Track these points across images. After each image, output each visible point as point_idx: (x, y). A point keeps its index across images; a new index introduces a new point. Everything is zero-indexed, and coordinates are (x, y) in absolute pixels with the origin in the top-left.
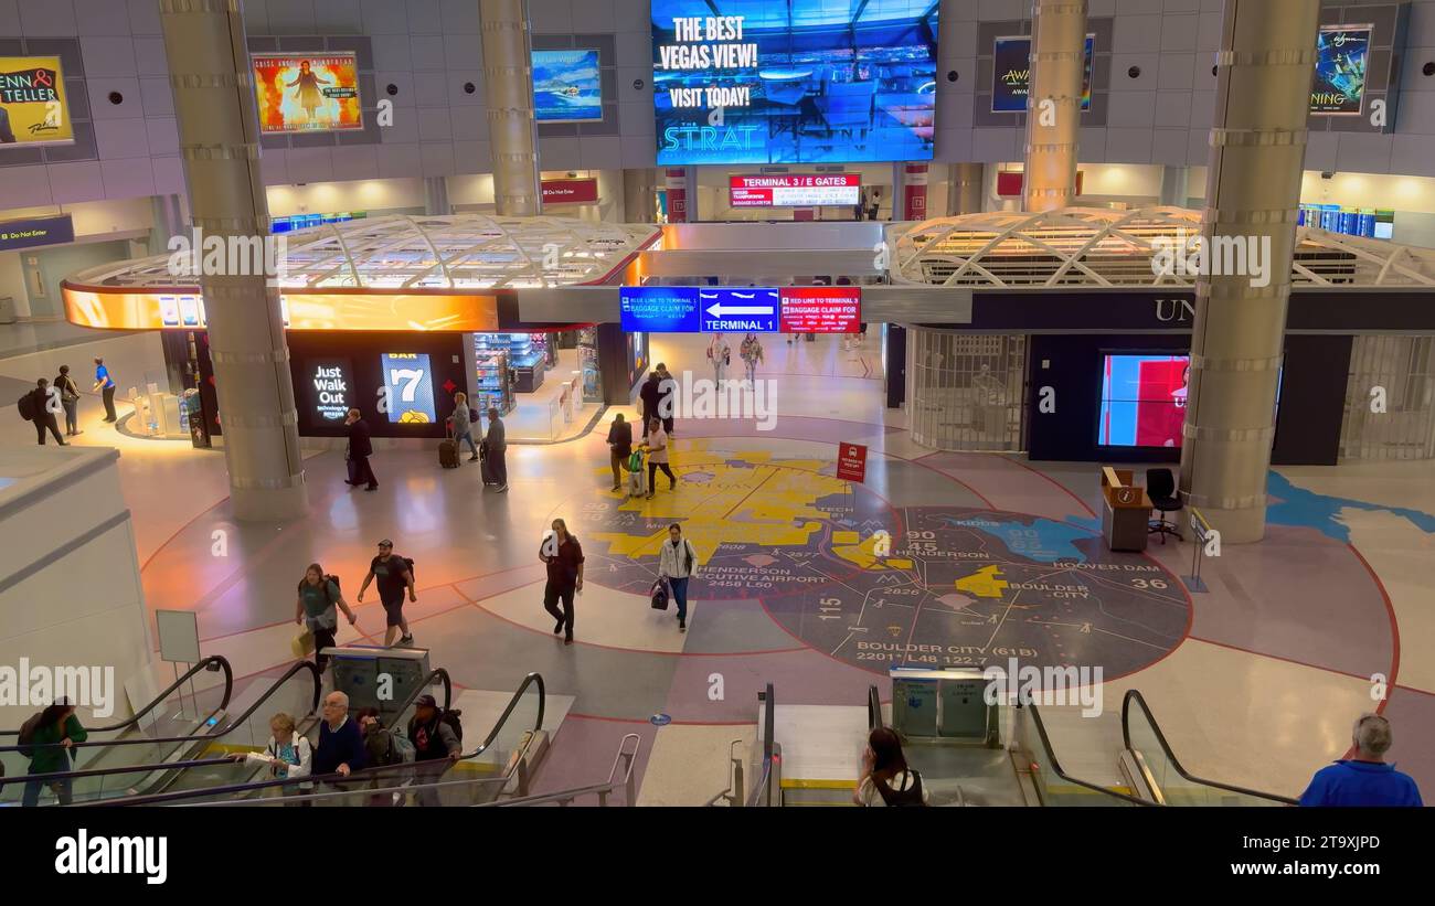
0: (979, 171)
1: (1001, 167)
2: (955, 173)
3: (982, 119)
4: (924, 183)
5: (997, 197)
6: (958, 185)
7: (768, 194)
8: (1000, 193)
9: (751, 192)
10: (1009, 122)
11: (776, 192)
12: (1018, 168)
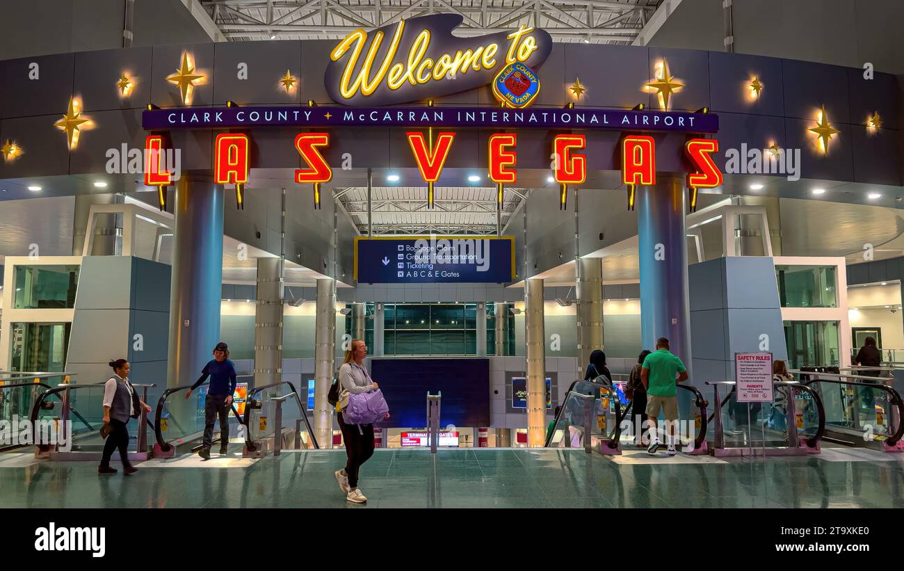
0: (508, 432)
1: (518, 430)
2: (498, 432)
3: (509, 410)
4: (486, 436)
5: (517, 443)
6: (500, 436)
7: (418, 441)
8: (518, 441)
9: (411, 439)
10: (520, 411)
11: (422, 440)
12: (524, 431)
